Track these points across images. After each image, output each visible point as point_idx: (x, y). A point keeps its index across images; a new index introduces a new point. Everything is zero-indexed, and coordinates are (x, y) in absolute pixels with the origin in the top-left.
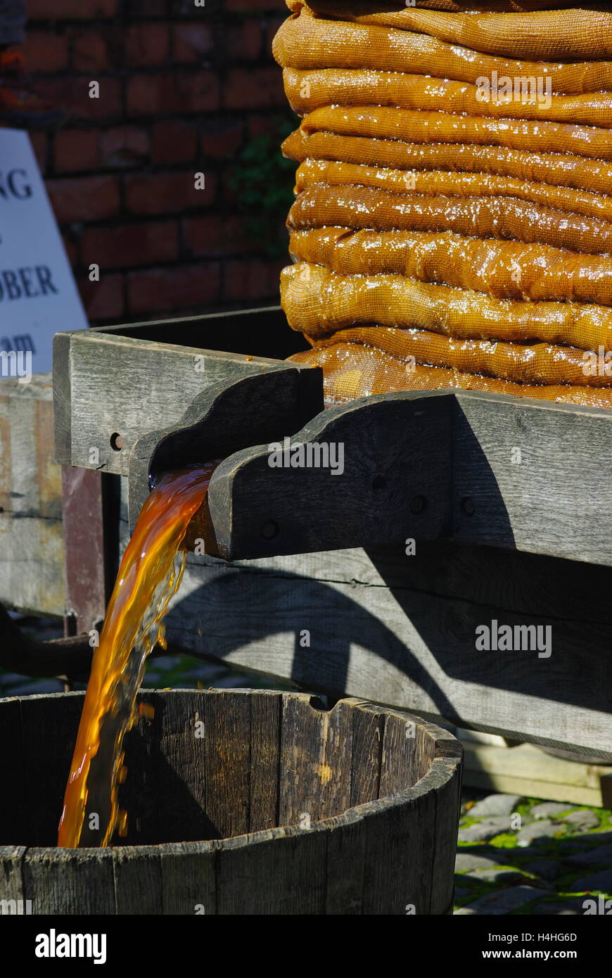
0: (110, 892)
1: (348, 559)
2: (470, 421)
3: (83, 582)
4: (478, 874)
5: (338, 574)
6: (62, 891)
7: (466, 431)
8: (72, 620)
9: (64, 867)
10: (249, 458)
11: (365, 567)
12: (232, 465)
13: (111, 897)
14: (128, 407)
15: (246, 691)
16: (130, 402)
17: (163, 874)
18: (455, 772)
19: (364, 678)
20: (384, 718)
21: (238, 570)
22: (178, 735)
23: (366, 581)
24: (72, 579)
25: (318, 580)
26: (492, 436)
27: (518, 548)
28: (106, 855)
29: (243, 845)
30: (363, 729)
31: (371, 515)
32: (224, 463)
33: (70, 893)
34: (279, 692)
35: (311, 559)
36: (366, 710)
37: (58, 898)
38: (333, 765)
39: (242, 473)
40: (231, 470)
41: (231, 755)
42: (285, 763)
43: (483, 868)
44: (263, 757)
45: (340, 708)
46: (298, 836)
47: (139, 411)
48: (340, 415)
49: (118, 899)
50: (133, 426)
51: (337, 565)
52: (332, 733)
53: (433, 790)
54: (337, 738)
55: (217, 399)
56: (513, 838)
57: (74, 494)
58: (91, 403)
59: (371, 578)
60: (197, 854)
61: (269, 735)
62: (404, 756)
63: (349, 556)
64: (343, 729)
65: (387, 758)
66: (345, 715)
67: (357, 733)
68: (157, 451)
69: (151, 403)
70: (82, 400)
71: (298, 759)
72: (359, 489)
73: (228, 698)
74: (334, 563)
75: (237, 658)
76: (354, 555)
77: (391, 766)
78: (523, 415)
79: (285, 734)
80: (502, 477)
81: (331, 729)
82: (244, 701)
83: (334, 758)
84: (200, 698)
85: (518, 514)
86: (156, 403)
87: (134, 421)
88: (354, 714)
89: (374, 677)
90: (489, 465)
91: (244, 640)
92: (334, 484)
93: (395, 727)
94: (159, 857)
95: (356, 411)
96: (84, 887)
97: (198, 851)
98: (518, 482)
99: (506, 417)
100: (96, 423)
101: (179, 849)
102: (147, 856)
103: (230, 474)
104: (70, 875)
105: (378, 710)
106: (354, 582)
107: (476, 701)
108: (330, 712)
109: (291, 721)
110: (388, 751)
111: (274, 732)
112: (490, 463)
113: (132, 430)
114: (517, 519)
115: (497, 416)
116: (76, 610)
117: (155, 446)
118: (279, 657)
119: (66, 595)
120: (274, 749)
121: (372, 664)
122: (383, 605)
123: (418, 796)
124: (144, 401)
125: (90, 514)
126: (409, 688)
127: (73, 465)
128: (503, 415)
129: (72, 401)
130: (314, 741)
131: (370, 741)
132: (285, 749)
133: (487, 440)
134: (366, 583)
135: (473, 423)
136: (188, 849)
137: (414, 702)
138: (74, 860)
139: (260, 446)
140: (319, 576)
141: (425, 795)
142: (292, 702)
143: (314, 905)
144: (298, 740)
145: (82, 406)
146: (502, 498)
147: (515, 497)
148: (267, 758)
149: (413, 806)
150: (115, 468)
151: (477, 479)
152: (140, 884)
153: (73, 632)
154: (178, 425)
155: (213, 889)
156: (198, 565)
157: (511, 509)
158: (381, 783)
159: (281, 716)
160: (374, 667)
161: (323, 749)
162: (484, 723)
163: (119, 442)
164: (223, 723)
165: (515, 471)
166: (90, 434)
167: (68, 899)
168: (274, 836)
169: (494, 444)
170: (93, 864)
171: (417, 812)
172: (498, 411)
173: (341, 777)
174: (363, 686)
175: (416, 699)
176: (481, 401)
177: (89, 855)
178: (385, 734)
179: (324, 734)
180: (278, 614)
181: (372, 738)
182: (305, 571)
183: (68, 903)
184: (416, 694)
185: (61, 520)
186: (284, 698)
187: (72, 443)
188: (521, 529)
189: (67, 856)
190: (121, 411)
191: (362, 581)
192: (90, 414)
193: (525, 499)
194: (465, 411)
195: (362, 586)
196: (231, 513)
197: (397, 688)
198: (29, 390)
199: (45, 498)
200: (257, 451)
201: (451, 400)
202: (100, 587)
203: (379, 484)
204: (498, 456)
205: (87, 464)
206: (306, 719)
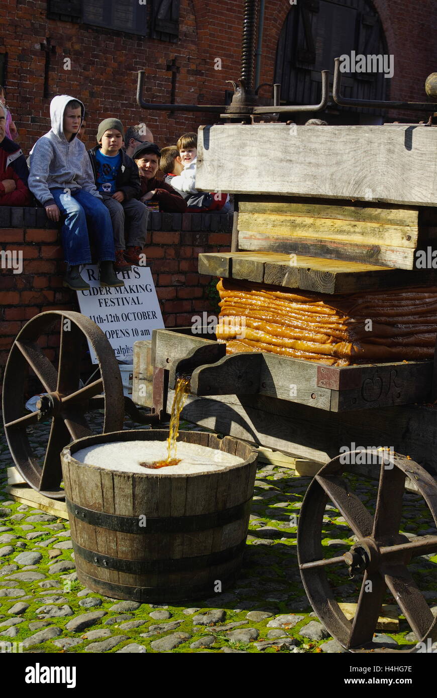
0: (157, 486)
1: (231, 397)
2: (266, 361)
3: (157, 399)
4: (263, 487)
5: (228, 402)
6: (143, 485)
7: (265, 364)
8: (154, 409)
10: (203, 368)
11: (236, 400)
12: (199, 369)
13: (157, 488)
15: (199, 432)
16: (172, 350)
17: (172, 482)
18: (256, 459)
19: (233, 431)
20: (237, 442)
23: (236, 404)
24: (154, 398)
27: (278, 397)
28: (156, 476)
29: (195, 476)
30: (231, 445)
31: (237, 386)
32: (197, 369)
33: (146, 486)
34: (209, 433)
37: (142, 487)
39: (201, 372)
40: (198, 371)
43: (264, 485)
45: (226, 438)
47: (175, 352)
48: (230, 357)
49: (159, 489)
51: (228, 399)
53: (249, 463)
54: (224, 447)
55: (196, 351)
56: (273, 477)
57: (156, 374)
58: (162, 349)
59: (238, 403)
62: (242, 454)
64: (226, 444)
65: (238, 453)
66: (226, 441)
67: (229, 446)
69: (178, 350)
70: (159, 348)
72: (234, 378)
75: (199, 423)
76: (233, 396)
78: (281, 360)
80: (274, 377)
81: (222, 444)
84: (186, 433)
86: (180, 351)
87: (173, 355)
88: (229, 441)
90: (271, 374)
91: (202, 418)
92: (227, 377)
93: (240, 445)
94: (171, 477)
97: (182, 477)
98: (278, 379)
99: (276, 360)
100: (163, 355)
104: (146, 480)
105: (235, 439)
106: (232, 404)
107: (265, 439)
108: (222, 439)
109: (211, 442)
110: (238, 451)
113: (172, 358)
114: (278, 389)
115: (274, 360)
116: (155, 406)
117: (178, 363)
118: (211, 423)
119: (152, 402)
121: (236, 427)
122: (240, 410)
124: (176, 350)
125: (161, 380)
126: (246, 434)
127: (155, 366)
129: (157, 348)
130: (217, 447)
131: (233, 449)
133: (271, 366)
137: (247, 438)
138: (147, 477)
140: (223, 401)
141: (247, 465)
142: (212, 436)
144: (213, 447)
145: (159, 350)
146: (274, 383)
147: (278, 383)
149: (243, 467)
150: (168, 368)
151: (267, 377)
152: (165, 484)
153: (154, 412)
154: (185, 357)
155: (185, 487)
156: (189, 397)
157: (276, 386)
159: (209, 440)
162: (266, 445)
163: (169, 361)
165: (278, 376)
166: (161, 358)
167: (145, 488)
169: (272, 368)
174: (233, 433)
176: (269, 356)
178: (237, 447)
179: (220, 446)
180: (210, 411)
182: (219, 400)
184: (248, 436)
185: (152, 381)
186: (210, 435)
187: (156, 360)
188: (279, 392)
189: (145, 475)
190: (170, 352)
191: (234, 403)
192: (161, 352)
193: (280, 384)
194: (265, 358)
196: (198, 383)
197: (242, 434)
198: (146, 344)
199: (148, 375)
200: (206, 366)
201: (261, 355)
202: (162, 400)
203: (240, 377)
204: (274, 371)
205: (160, 366)
206: (215, 441)
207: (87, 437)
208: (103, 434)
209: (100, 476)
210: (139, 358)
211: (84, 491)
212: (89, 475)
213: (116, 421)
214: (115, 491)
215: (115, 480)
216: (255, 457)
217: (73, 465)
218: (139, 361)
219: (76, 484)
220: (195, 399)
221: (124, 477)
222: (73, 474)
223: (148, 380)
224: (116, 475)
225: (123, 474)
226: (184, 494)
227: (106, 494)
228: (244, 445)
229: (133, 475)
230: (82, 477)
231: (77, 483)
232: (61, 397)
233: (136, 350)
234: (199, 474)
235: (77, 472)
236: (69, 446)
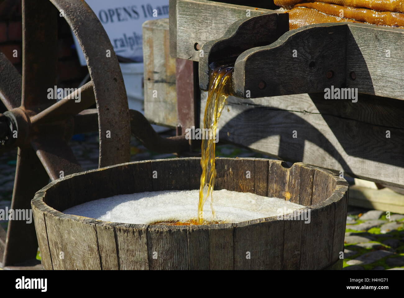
0: (186, 245)
1: (302, 101)
2: (354, 36)
3: (185, 111)
4: (362, 245)
5: (298, 108)
6: (164, 244)
7: (352, 41)
8: (180, 129)
9: (165, 233)
10: (253, 53)
11: (310, 105)
12: (245, 55)
13: (186, 247)
14: (202, 31)
15: (253, 159)
16: (203, 28)
17: (210, 237)
18: (344, 195)
19: (309, 155)
20: (314, 171)
21: (253, 106)
22: (222, 178)
23: (310, 111)
24: (180, 110)
25: (289, 111)
26: (364, 43)
27: (376, 94)
28: (184, 229)
29: (246, 225)
30: (305, 176)
31: (308, 79)
32: (242, 55)
33: (168, 245)
34: (268, 160)
35: (286, 101)
36: (306, 167)
37: (163, 247)
38: (291, 193)
39: (249, 59)
40: (244, 58)
41: (246, 187)
42: (270, 191)
43: (364, 242)
44: (260, 189)
45: (295, 167)
46: (271, 222)
47: (207, 33)
48: (295, 34)
49: (189, 248)
50: (204, 39)
51: (297, 104)
52: (291, 178)
53: (334, 203)
54: (293, 180)
55: (240, 27)
56: (379, 230)
57: (181, 72)
58: (186, 29)
59: (312, 110)
60: (225, 229)
61: (263, 179)
62: (323, 188)
63: (303, 100)
64: (296, 176)
65: (315, 189)
66: (297, 170)
67: (302, 178)
68: (212, 49)
69: (212, 29)
70: (182, 28)
71: (276, 189)
72: (303, 67)
73: (245, 162)
74: (296, 103)
75: (254, 146)
76: (305, 100)
77: (317, 193)
78: (378, 33)
79: (270, 178)
80: (368, 62)
81: (291, 176)
82: (252, 163)
83: (292, 189)
84: (232, 162)
85: (375, 79)
86: (215, 29)
87: (204, 37)
88: (301, 170)
89: (313, 155)
90: (363, 57)
91: (257, 139)
92: (292, 65)
93: (319, 175)
94: (208, 230)
95: (302, 31)
96: (174, 242)
97: (226, 227)
98: (375, 64)
99: (370, 35)
100: (188, 38)
101: (217, 227)
102: (202, 229)
103: (244, 60)
104: (168, 237)
105: (312, 167)
106: (305, 112)
107: (358, 165)
108: (290, 169)
109: (273, 173)
110: (316, 186)
111: (265, 177)
112: (363, 56)
113: (204, 42)
114: (375, 81)
115: (366, 34)
116: (181, 124)
117: (211, 47)
118: (271, 146)
119: (177, 117)
120: (265, 185)
121: (312, 148)
122: (317, 122)
123: (327, 205)
124: (209, 28)
125: (188, 81)
126: (329, 159)
127: (177, 57)
128: (369, 34)
129: (177, 28)
130: (283, 181)
131: (308, 182)
132: (270, 185)
133: (362, 45)
134: (310, 112)
135: (356, 37)
136: (221, 227)
137: (331, 166)
138: (170, 231)
139: (258, 47)
140: (289, 109)
141: (330, 205)
142: (273, 164)
143: (278, 253)
144: (276, 181)
145: (182, 31)
146: (368, 71)
147: (374, 71)
148: (262, 189)
149: (324, 210)
150: (196, 58)
151: (357, 63)
152: (199, 241)
153: (180, 134)
154: (222, 38)
155: (232, 245)
156: (235, 104)
157: (372, 76)
158: (313, 200)
159: (268, 170)
160: (313, 150)
161: (287, 185)
162: (362, 175)
163: (198, 47)
164: (242, 173)
165: (374, 59)
166: (185, 43)
167: (167, 248)
168: (260, 221)
169: (365, 47)
170: (178, 232)
171: (326, 212)
172: (367, 32)
173: (295, 197)
174: (308, 158)
175: (332, 164)
176: (359, 27)
177: (176, 228)
178: (315, 179)
179: (287, 178)
180: (270, 126)
181: (309, 180)
182: (283, 107)
183: (167, 249)
184: (332, 162)
185: (175, 83)
186: (269, 162)
187: (177, 47)
188: (377, 86)
189: (167, 229)
190: (199, 33)
191: (308, 111)
192: (185, 34)
193: (379, 72)
194: (352, 32)
195: (308, 113)
196: (244, 77)
197: (323, 159)
198: (162, 25)
199: (168, 74)
200: (257, 49)
201: (346, 27)
202: (192, 114)
203: (312, 65)
204: (366, 52)
205: (184, 57)
206: (279, 171)
207: (73, 175)
208: (99, 169)
209: (94, 233)
210: (151, 47)
211: (70, 259)
212: (78, 232)
213: (118, 149)
214: (120, 256)
215: (119, 238)
216: (344, 193)
217: (51, 217)
218: (152, 53)
219: (58, 248)
220: (244, 109)
221: (134, 232)
222: (52, 232)
223: (169, 82)
224: (120, 230)
225: (131, 229)
226: (231, 255)
227: (106, 261)
228: (325, 175)
229: (147, 229)
230: (66, 236)
231: (60, 246)
232: (28, 115)
233: (147, 35)
234: (253, 223)
235: (59, 229)
236: (44, 190)
